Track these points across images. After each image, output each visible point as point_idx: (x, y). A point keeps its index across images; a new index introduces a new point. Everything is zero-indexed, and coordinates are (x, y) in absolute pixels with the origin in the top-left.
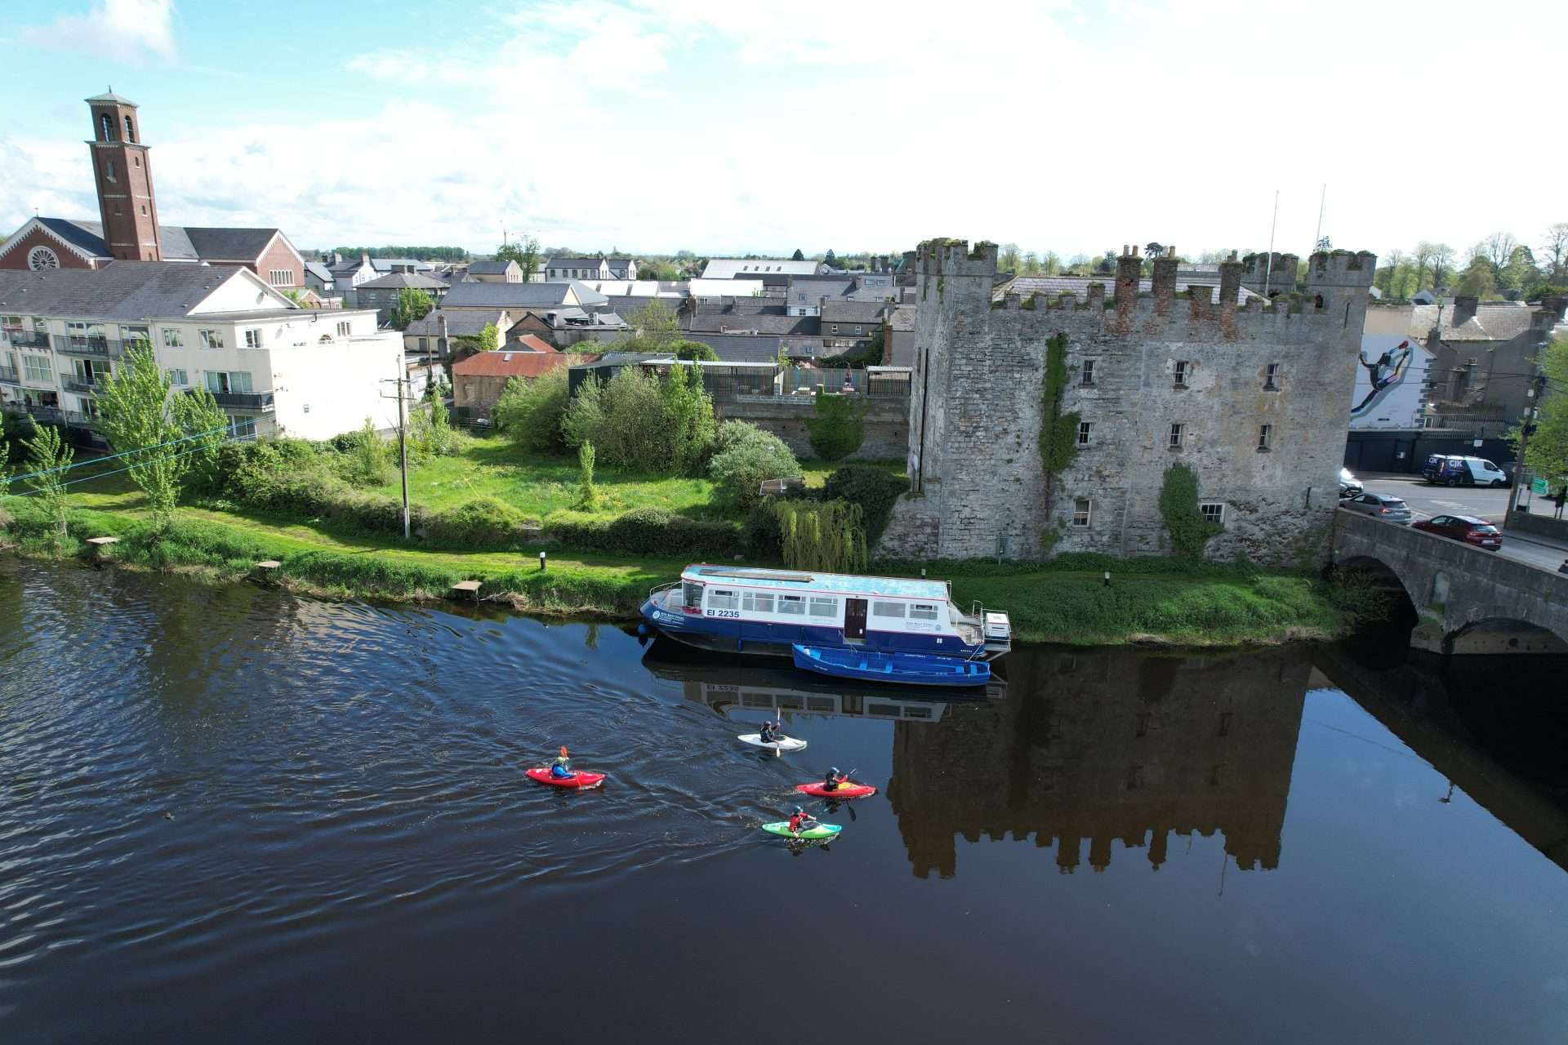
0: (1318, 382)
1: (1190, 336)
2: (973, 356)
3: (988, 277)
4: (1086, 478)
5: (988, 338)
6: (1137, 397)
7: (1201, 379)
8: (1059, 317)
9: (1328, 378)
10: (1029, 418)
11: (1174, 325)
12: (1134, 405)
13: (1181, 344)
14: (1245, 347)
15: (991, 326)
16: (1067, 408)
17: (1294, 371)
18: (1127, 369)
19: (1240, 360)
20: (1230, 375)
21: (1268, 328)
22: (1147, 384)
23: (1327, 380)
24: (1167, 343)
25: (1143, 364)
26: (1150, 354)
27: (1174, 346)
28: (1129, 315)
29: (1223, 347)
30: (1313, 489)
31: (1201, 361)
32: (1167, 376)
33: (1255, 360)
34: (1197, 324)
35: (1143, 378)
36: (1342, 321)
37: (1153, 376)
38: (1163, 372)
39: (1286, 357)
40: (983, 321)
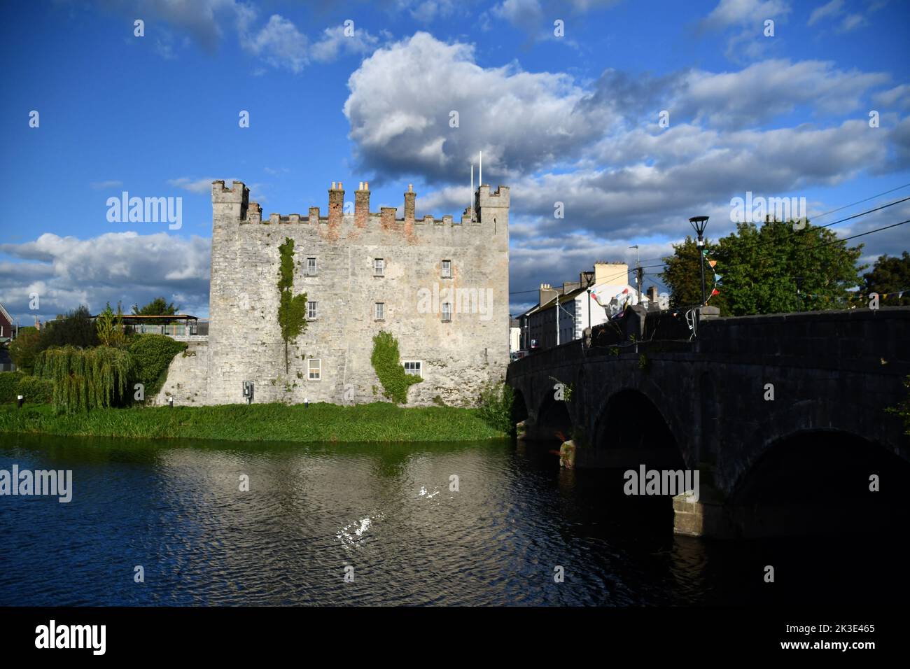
0: (481, 272)
1: (383, 242)
2: (228, 256)
3: (237, 203)
4: (315, 342)
5: (237, 243)
6: (348, 283)
7: (394, 270)
8: (287, 229)
9: (487, 270)
10: (271, 300)
11: (370, 234)
12: (345, 289)
13: (376, 247)
14: (424, 249)
15: (240, 235)
16: (295, 292)
17: (462, 264)
18: (339, 264)
19: (421, 257)
20: (415, 268)
21: (438, 235)
22: (353, 274)
23: (488, 272)
24: (365, 246)
25: (350, 260)
26: (355, 253)
27: (371, 248)
28: (337, 227)
29: (406, 249)
30: (488, 350)
31: (392, 258)
32: (368, 269)
33: (432, 257)
34: (386, 233)
35: (350, 270)
36: (493, 230)
37: (357, 269)
38: (365, 266)
39: (454, 255)
40: (234, 232)
